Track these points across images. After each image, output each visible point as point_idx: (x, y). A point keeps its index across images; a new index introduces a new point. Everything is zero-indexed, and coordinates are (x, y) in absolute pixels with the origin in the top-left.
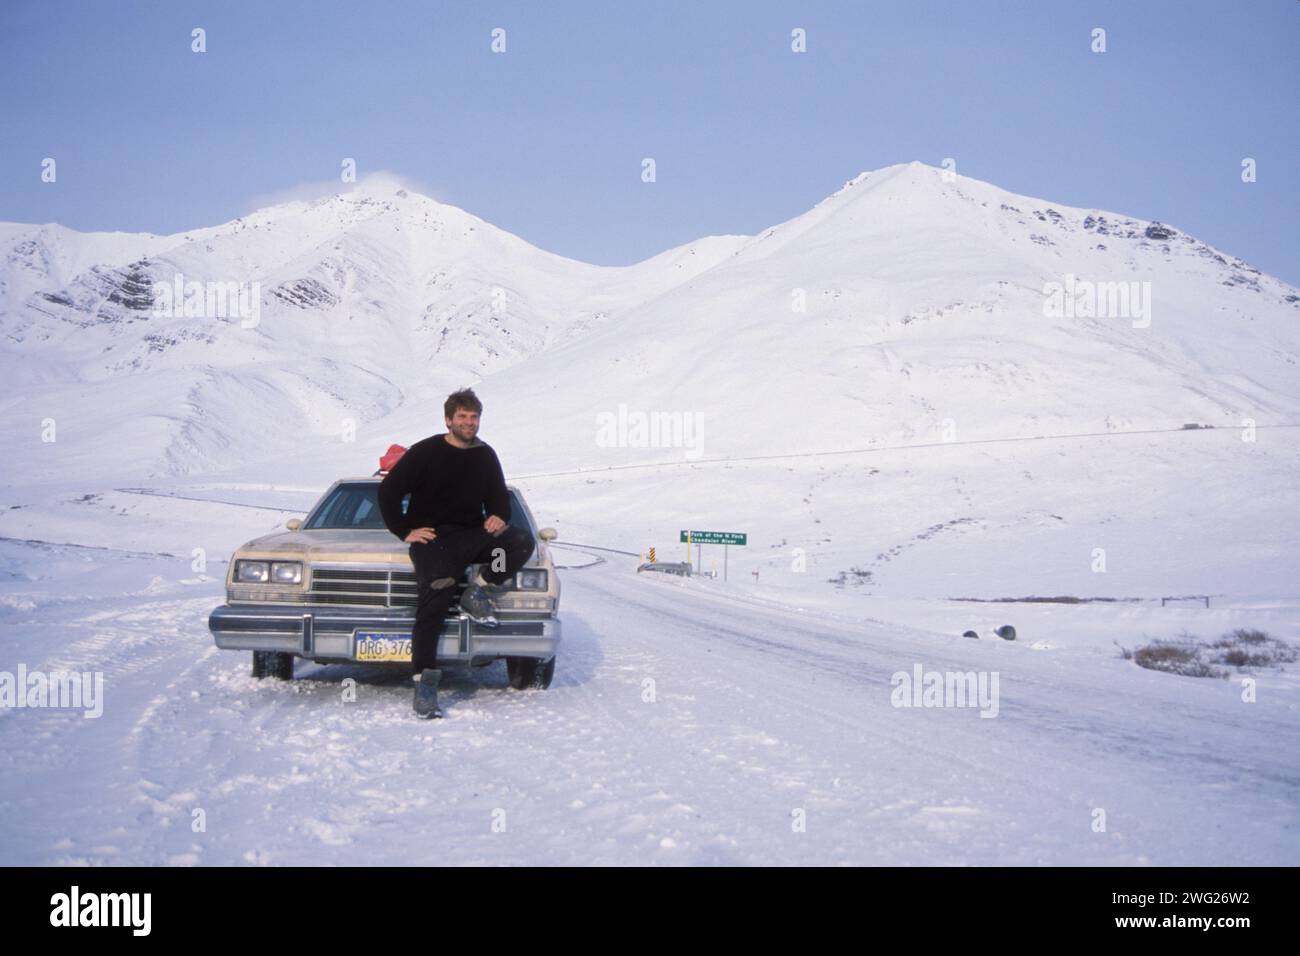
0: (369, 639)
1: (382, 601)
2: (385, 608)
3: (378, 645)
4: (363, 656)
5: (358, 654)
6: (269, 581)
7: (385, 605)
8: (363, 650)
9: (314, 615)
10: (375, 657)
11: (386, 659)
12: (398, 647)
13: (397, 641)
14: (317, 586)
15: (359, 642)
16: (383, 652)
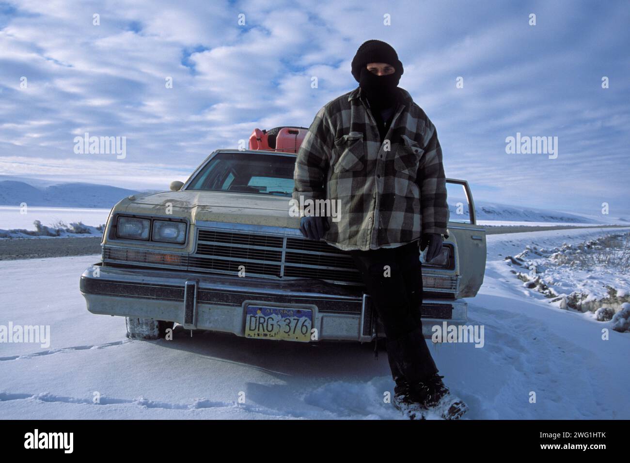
0: (259, 314)
1: (275, 271)
2: (278, 278)
3: (270, 322)
4: (252, 333)
5: (247, 331)
6: (150, 239)
7: (278, 276)
8: (253, 327)
9: (198, 283)
10: (266, 335)
11: (278, 338)
12: (293, 325)
13: (292, 319)
14: (201, 249)
15: (248, 318)
16: (276, 329)
